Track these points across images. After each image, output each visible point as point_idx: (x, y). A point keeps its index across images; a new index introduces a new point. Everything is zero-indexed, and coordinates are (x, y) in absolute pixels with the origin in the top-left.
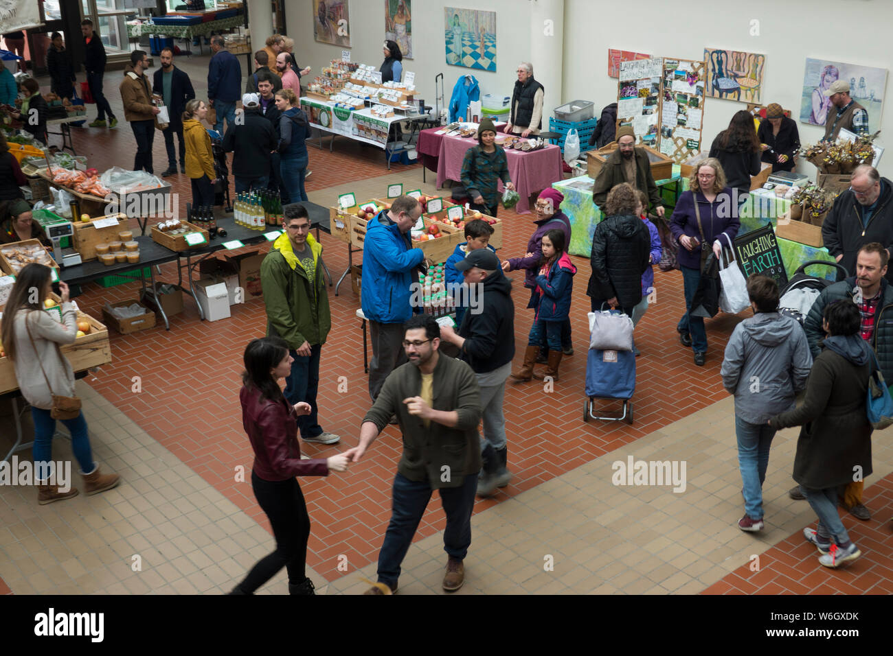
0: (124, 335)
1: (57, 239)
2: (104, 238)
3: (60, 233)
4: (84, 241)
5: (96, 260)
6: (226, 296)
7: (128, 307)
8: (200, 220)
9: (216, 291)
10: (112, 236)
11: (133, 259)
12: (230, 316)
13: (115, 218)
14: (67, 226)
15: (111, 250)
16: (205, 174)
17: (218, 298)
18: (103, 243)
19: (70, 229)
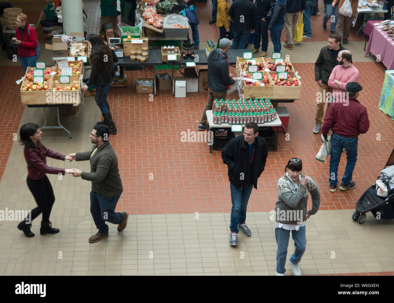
0: (137, 93)
1: (113, 44)
2: (136, 48)
3: (114, 42)
4: (126, 47)
5: (129, 57)
6: (184, 87)
7: (149, 81)
8: (184, 49)
9: (180, 84)
10: (139, 48)
11: (142, 61)
12: (185, 97)
13: (142, 40)
14: (118, 39)
15: (136, 54)
16: (223, 25)
17: (180, 87)
18: (134, 50)
19: (119, 41)
